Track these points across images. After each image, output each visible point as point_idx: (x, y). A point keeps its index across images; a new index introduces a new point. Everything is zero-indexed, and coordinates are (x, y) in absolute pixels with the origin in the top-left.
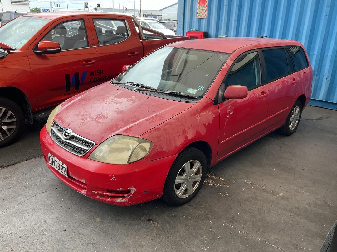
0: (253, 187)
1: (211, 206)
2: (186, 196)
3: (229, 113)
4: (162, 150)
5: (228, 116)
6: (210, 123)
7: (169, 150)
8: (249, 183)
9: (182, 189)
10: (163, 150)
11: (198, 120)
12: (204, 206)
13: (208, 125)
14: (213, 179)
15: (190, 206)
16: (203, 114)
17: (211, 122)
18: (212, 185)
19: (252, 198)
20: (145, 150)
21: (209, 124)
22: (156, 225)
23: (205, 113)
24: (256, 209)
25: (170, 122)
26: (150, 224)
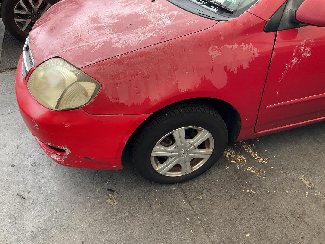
0: (307, 193)
1: (211, 202)
2: (176, 174)
3: (299, 55)
4: (117, 101)
5: (294, 60)
6: (242, 67)
7: (133, 104)
8: (307, 183)
9: (169, 164)
10: (120, 101)
11: (213, 57)
12: (201, 198)
13: (236, 71)
14: (248, 155)
15: (181, 189)
16: (230, 47)
17: (245, 66)
18: (239, 166)
19: (292, 214)
20: (86, 94)
21: (240, 69)
22: (112, 203)
23: (235, 46)
24: (287, 240)
25: (148, 52)
26: (107, 197)
